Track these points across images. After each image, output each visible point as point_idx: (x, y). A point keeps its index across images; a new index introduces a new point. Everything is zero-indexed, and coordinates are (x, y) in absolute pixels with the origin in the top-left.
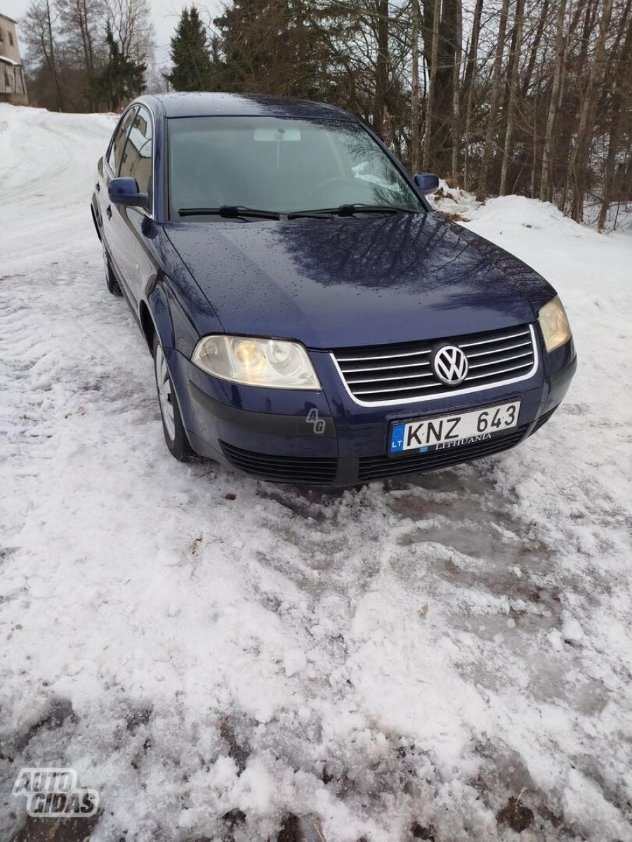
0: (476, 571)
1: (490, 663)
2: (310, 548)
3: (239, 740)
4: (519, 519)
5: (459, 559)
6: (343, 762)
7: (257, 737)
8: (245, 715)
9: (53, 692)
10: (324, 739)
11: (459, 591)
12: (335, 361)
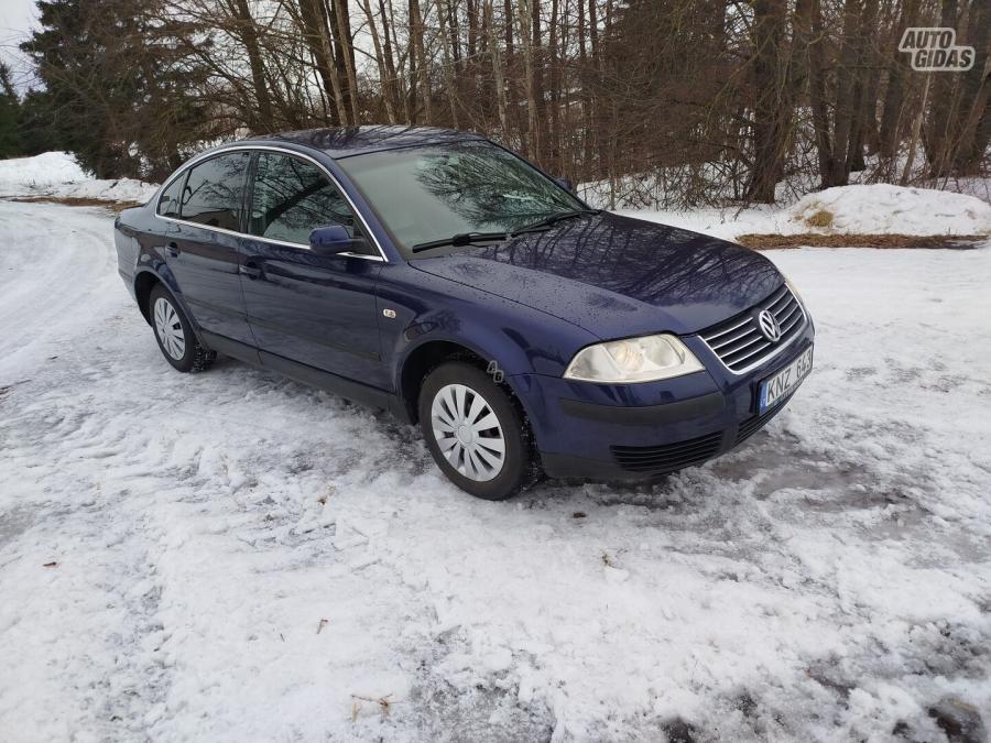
0: (833, 499)
1: (922, 554)
2: (698, 528)
3: (838, 682)
4: (814, 452)
5: (813, 494)
6: (919, 659)
7: (847, 670)
8: (819, 661)
9: (659, 717)
10: (891, 649)
11: (842, 515)
12: (704, 341)
